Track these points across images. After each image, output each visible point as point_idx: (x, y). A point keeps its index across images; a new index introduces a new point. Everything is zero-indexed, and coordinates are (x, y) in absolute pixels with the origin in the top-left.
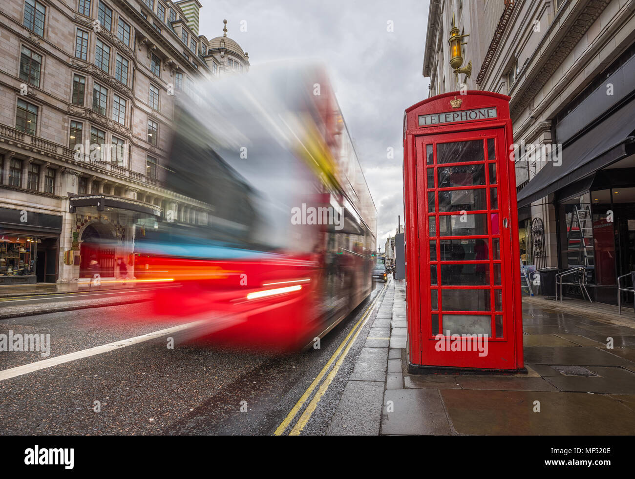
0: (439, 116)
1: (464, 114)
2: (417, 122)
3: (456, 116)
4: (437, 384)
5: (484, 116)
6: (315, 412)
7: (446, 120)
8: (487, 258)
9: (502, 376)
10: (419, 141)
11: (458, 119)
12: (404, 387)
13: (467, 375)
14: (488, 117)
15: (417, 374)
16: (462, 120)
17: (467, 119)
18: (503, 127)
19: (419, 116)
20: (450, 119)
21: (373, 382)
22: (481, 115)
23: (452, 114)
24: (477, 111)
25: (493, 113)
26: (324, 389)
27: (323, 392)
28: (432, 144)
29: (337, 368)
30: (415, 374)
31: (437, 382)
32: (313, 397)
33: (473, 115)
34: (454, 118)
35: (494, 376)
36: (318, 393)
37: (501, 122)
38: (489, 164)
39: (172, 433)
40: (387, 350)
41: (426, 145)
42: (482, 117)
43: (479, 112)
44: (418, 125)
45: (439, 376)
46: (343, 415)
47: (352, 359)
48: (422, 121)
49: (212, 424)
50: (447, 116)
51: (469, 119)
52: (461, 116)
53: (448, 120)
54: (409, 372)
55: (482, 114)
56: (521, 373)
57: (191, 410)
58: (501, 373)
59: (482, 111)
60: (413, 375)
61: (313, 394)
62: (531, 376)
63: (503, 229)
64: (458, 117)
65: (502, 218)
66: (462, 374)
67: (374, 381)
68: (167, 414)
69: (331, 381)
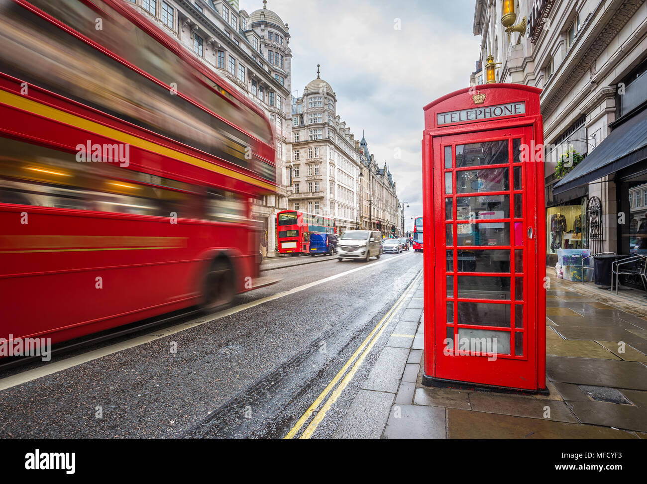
0: (460, 113)
1: (487, 110)
2: (436, 120)
3: (478, 112)
4: (447, 402)
5: (511, 112)
6: (322, 422)
7: (467, 117)
8: (508, 271)
9: (521, 396)
10: (437, 142)
11: (481, 117)
12: (413, 403)
13: (482, 392)
14: (515, 113)
15: (430, 386)
16: (485, 117)
17: (491, 116)
18: (531, 125)
19: (438, 114)
20: (473, 116)
21: (383, 393)
22: (507, 111)
23: (474, 110)
24: (503, 107)
25: (521, 109)
26: (337, 395)
27: (335, 399)
28: (451, 146)
29: (355, 369)
30: (428, 386)
31: (448, 399)
32: (324, 404)
33: (498, 111)
34: (476, 115)
35: (512, 395)
36: (330, 400)
37: (530, 119)
38: (514, 167)
39: (187, 437)
40: (407, 351)
41: (445, 147)
42: (508, 114)
43: (505, 107)
44: (436, 124)
45: (453, 390)
46: (344, 433)
47: (372, 359)
48: (441, 120)
49: (225, 430)
50: (469, 113)
51: (493, 116)
52: (485, 113)
53: (469, 118)
54: (423, 384)
55: (509, 111)
56: (541, 394)
57: (209, 413)
58: (520, 392)
59: (509, 106)
60: (426, 387)
61: (325, 400)
62: (552, 399)
63: (527, 238)
64: (481, 114)
65: (527, 227)
66: (477, 391)
67: (385, 392)
68: (187, 416)
69: (346, 385)
